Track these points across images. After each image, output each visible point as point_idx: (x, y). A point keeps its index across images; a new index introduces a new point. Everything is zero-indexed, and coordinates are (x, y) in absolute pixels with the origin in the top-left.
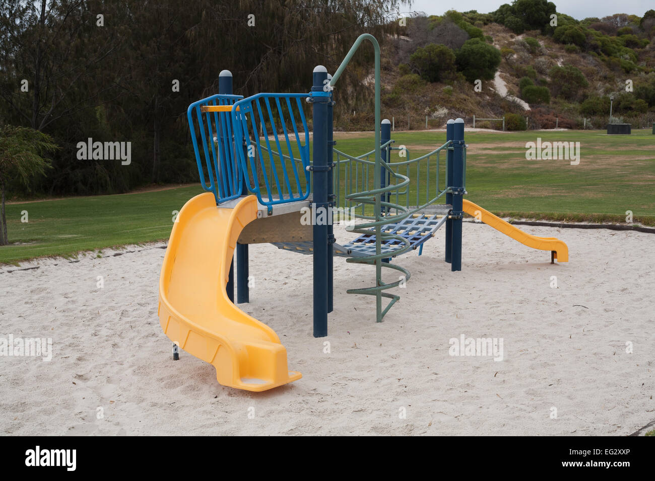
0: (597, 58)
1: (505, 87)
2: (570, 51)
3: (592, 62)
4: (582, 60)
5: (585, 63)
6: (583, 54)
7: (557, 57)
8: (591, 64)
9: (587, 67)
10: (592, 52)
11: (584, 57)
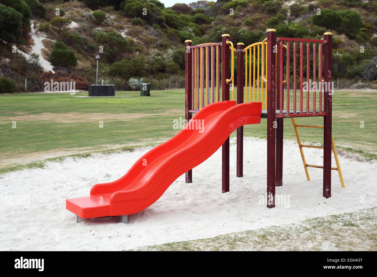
0: (159, 30)
1: (41, 51)
2: (135, 24)
3: (153, 33)
4: (145, 31)
5: (147, 34)
6: (147, 26)
7: (122, 28)
8: (152, 34)
9: (147, 36)
10: (155, 25)
11: (146, 29)
